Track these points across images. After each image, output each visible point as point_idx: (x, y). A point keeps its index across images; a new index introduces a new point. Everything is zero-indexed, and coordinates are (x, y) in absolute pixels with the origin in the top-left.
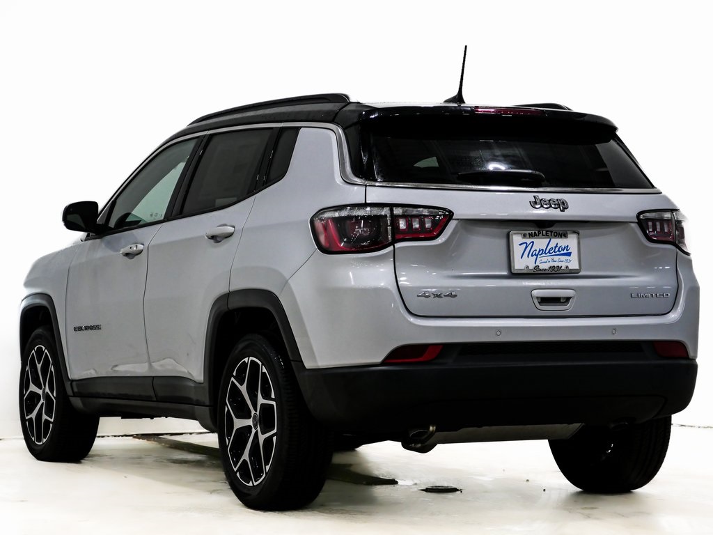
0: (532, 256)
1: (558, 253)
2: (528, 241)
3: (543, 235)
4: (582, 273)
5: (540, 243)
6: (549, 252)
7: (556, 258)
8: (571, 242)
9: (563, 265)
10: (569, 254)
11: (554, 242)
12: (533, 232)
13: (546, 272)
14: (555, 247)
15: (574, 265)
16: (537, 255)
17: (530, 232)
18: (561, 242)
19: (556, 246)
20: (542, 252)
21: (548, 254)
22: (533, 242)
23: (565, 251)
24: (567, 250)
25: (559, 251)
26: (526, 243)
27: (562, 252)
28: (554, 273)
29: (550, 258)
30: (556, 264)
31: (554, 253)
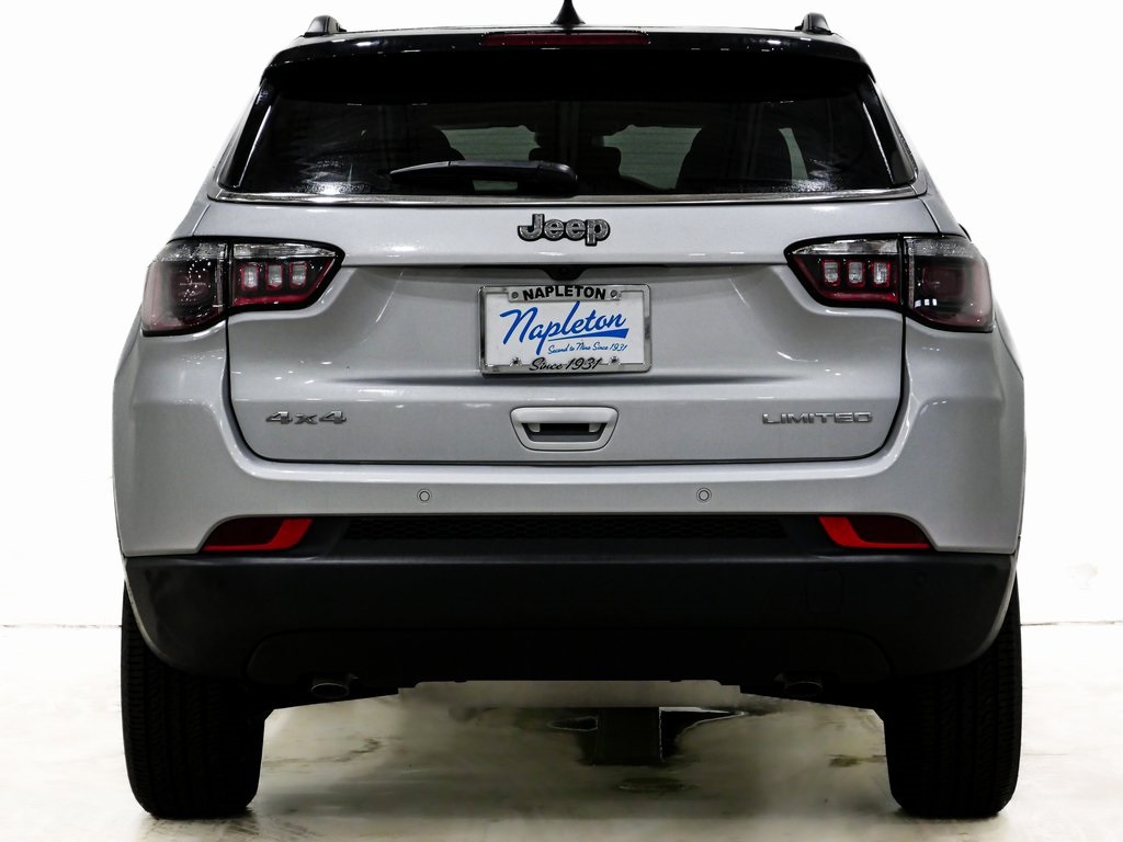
0: (531, 337)
1: (595, 331)
2: (524, 307)
3: (558, 295)
4: (656, 371)
5: (552, 311)
6: (573, 330)
7: (589, 342)
8: (629, 307)
9: (607, 356)
10: (623, 334)
11: (586, 309)
12: (534, 289)
13: (563, 370)
14: (589, 319)
15: (631, 353)
16: (544, 337)
17: (527, 289)
18: (605, 309)
19: (592, 316)
20: (557, 329)
21: (571, 334)
22: (535, 310)
23: (613, 327)
24: (617, 325)
25: (597, 326)
26: (519, 312)
27: (605, 329)
28: (582, 375)
29: (574, 342)
30: (586, 355)
31: (584, 332)
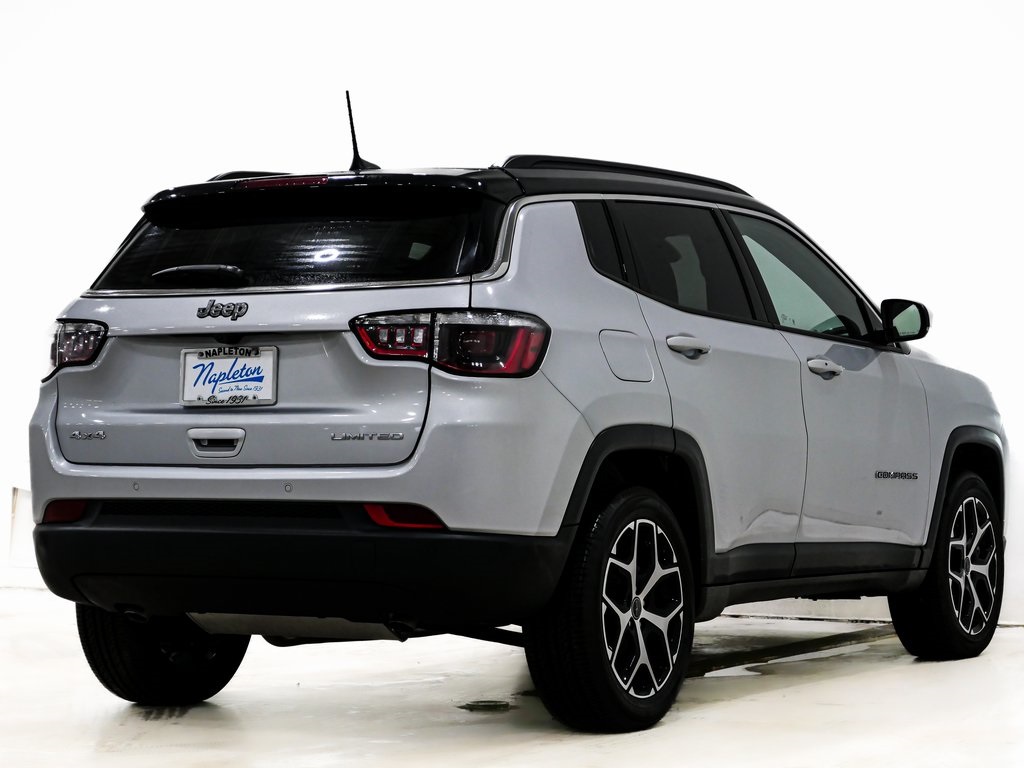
0: (210, 382)
1: (245, 377)
2: (207, 362)
3: (225, 354)
4: (279, 405)
5: (222, 365)
6: (233, 377)
7: (242, 385)
8: (265, 362)
9: (250, 394)
10: (260, 379)
11: (242, 362)
12: (212, 350)
13: (225, 404)
14: (242, 370)
15: (265, 392)
16: (216, 382)
17: (207, 350)
18: (251, 362)
19: (244, 368)
20: (224, 376)
21: (232, 380)
22: (212, 364)
23: (255, 375)
24: (258, 374)
25: (247, 375)
26: (203, 365)
27: (251, 376)
28: (236, 407)
29: (233, 385)
30: (238, 393)
31: (239, 379)
